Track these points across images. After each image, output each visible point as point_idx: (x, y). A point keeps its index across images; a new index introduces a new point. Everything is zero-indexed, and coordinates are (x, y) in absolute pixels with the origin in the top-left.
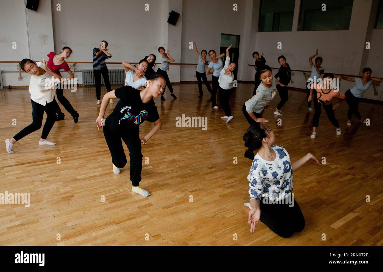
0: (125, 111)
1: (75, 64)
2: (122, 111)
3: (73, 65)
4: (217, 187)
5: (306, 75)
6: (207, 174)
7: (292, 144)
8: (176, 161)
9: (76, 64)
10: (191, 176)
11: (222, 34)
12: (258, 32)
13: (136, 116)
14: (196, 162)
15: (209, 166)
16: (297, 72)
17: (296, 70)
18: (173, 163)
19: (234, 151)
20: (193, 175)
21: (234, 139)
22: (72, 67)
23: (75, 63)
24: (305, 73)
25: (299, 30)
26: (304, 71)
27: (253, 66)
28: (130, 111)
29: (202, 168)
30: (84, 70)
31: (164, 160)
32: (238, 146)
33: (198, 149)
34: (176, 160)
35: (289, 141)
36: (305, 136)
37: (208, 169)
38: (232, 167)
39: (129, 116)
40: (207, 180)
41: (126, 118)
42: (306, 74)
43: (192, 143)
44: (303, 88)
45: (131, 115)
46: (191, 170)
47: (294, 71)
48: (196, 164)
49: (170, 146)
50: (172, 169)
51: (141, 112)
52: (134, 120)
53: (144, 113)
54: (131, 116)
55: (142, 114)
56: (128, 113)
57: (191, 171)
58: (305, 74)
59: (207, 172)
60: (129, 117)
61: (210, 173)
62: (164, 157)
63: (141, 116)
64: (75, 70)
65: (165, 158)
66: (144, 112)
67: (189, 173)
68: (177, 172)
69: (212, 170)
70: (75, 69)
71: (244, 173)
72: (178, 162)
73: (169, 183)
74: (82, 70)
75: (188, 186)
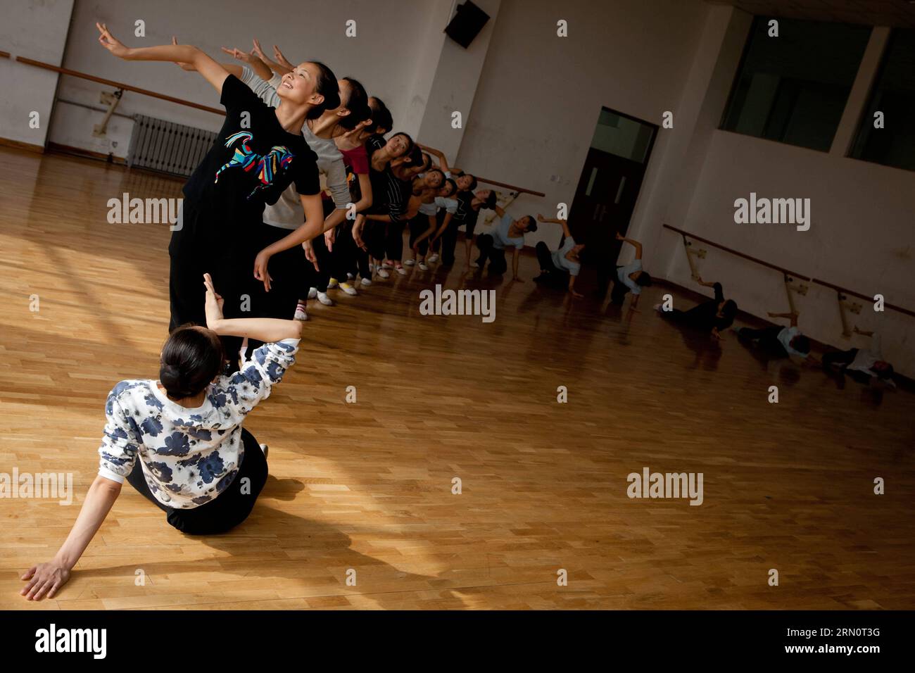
0: (238, 144)
1: (121, 92)
2: (230, 142)
3: (113, 93)
4: (537, 595)
5: (844, 301)
6: (508, 548)
7: (768, 516)
8: (417, 487)
9: (125, 92)
10: (463, 544)
11: (604, 108)
12: (721, 128)
13: (262, 157)
14: (479, 505)
15: (518, 527)
16: (820, 286)
17: (815, 281)
18: (410, 490)
19: (594, 496)
20: (468, 543)
21: (596, 461)
22: (110, 100)
23: (122, 89)
24: (843, 294)
25: (851, 154)
26: (839, 290)
27: (679, 234)
28: (248, 144)
29: (496, 526)
30: (143, 117)
31: (382, 475)
32: (606, 484)
33: (485, 465)
34: (420, 485)
35: (763, 507)
36: (813, 503)
37: (514, 533)
38: (585, 545)
39: (245, 154)
40: (507, 566)
41: (239, 163)
42: (844, 298)
43: (468, 443)
44: (826, 343)
45: (251, 152)
46: (462, 525)
47: (808, 279)
48: (477, 510)
49: (404, 435)
50: (405, 508)
51: (276, 148)
52: (257, 167)
53: (281, 153)
54: (251, 155)
55: (278, 154)
56: (244, 147)
57: (462, 529)
58: (840, 298)
59: (511, 541)
60: (247, 160)
61: (520, 547)
62: (383, 465)
63: (274, 159)
64: (117, 111)
65: (385, 471)
66: (281, 149)
67: (456, 534)
68: (421, 520)
69: (526, 540)
70: (117, 105)
71: (618, 571)
72: (424, 491)
73: (398, 549)
74: (137, 115)
75: (454, 571)
